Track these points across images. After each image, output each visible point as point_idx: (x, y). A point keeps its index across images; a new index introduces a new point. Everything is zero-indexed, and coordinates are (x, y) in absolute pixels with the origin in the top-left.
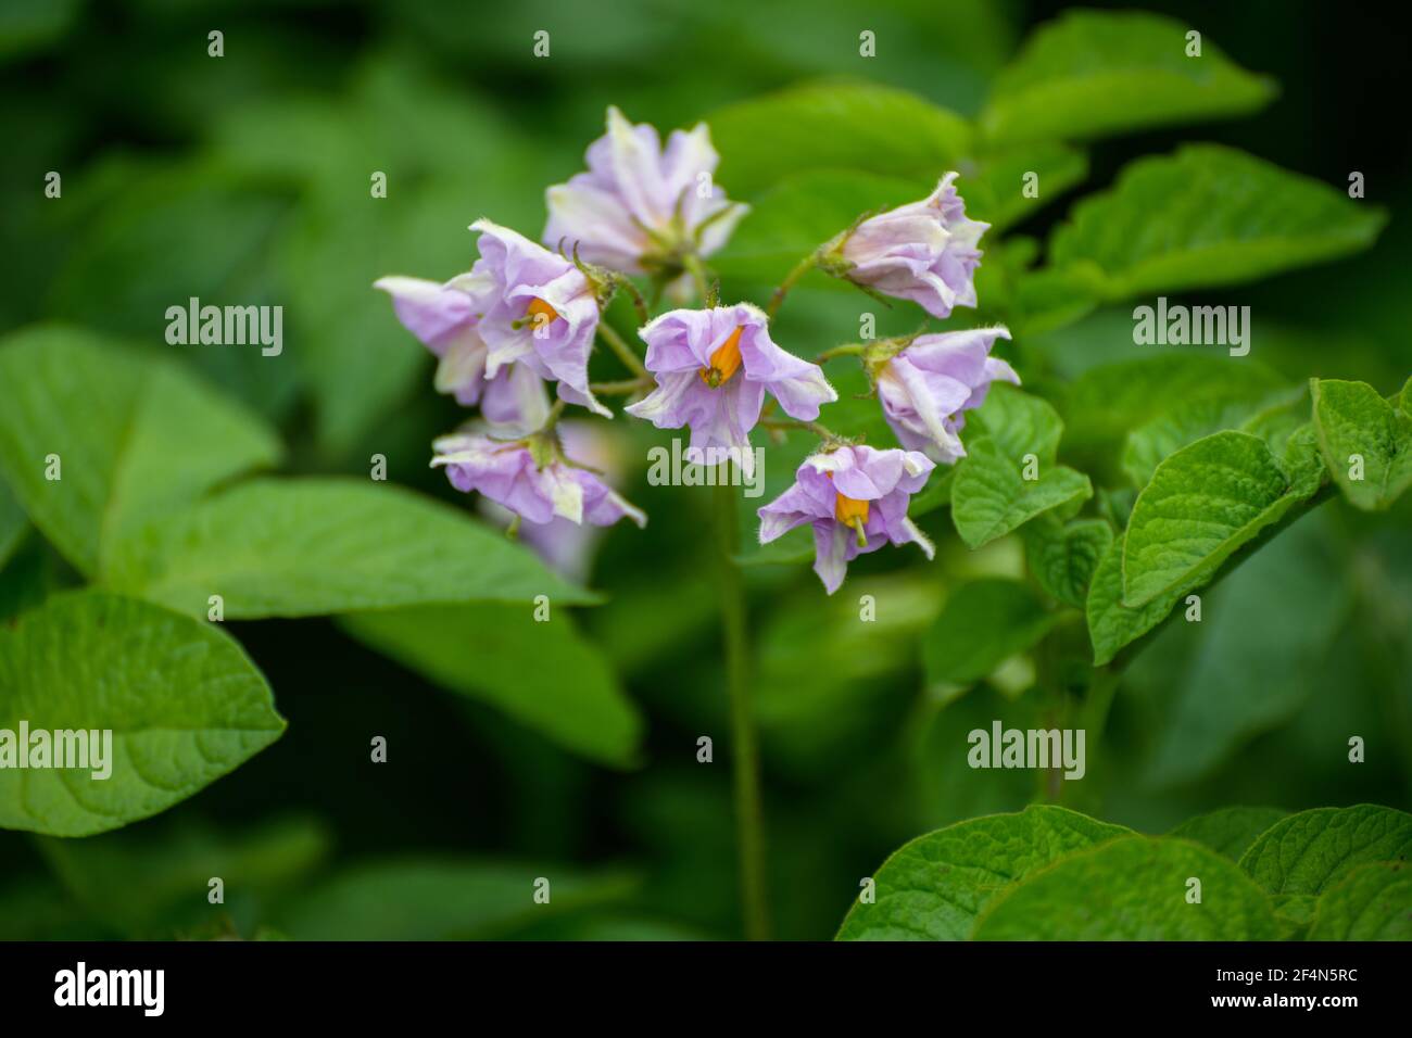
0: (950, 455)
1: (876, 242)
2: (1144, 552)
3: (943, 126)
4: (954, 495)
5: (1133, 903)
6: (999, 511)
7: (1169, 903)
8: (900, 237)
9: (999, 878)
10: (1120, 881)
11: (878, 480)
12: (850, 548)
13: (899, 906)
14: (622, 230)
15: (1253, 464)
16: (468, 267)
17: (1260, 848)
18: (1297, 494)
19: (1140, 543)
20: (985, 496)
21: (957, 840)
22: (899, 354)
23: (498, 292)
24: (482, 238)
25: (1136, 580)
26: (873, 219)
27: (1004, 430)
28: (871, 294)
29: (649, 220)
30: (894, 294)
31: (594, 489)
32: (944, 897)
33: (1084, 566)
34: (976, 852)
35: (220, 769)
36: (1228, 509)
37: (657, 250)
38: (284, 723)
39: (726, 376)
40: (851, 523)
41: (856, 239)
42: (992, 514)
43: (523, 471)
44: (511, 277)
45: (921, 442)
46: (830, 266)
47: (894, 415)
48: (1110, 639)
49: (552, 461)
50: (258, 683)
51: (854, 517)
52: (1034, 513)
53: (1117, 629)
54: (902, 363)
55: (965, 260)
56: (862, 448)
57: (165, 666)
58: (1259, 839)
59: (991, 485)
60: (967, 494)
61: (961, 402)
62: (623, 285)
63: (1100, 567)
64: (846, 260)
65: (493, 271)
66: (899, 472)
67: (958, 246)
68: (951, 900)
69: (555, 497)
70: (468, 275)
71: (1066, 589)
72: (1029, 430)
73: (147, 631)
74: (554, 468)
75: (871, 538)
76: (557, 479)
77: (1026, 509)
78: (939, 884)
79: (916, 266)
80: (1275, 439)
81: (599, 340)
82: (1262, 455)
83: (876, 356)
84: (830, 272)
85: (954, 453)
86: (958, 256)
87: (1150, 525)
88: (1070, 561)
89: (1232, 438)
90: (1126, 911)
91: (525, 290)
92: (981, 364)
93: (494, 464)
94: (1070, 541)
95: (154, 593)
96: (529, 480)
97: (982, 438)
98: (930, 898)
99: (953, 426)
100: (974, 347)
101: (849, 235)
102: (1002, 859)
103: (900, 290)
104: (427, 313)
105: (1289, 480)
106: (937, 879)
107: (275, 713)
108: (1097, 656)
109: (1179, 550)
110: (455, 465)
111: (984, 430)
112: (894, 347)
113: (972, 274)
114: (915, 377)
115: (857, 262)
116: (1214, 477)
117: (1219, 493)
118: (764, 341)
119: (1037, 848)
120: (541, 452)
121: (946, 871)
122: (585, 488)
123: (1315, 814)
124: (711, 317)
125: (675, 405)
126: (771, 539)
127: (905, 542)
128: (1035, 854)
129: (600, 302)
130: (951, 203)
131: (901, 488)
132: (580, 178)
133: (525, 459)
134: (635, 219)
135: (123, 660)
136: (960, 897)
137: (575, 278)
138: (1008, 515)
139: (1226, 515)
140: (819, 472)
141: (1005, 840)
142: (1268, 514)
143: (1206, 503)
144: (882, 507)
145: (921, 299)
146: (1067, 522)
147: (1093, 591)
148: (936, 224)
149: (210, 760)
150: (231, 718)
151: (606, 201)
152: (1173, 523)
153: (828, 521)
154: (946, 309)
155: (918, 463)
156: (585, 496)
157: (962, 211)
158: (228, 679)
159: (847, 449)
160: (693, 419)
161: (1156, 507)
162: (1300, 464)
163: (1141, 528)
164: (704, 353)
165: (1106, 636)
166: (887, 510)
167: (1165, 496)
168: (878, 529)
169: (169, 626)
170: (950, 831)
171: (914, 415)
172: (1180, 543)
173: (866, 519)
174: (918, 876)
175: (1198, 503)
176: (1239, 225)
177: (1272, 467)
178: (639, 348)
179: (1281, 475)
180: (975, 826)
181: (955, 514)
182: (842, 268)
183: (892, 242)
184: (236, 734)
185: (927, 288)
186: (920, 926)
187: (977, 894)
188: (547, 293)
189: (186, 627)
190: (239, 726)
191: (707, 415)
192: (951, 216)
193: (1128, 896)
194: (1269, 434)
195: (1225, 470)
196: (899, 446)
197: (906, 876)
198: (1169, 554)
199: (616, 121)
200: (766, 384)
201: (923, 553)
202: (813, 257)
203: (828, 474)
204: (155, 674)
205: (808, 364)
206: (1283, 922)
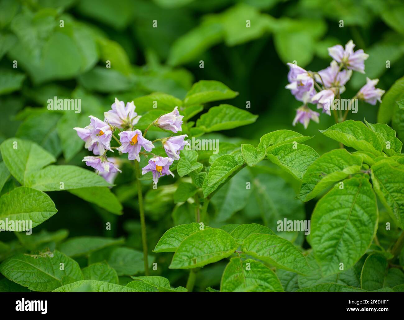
0: (177, 159)
1: (163, 120)
2: (212, 176)
3: (177, 101)
4: (178, 167)
5: (209, 240)
6: (186, 170)
7: (216, 240)
8: (168, 119)
9: (186, 236)
10: (207, 236)
11: (164, 163)
12: (159, 176)
13: (168, 240)
14: (118, 120)
15: (232, 160)
16: (89, 125)
17: (234, 231)
18: (239, 165)
19: (211, 175)
20: (184, 168)
21: (179, 228)
22: (168, 140)
23: (94, 129)
24: (91, 119)
25: (210, 181)
26: (163, 116)
27: (188, 156)
28: (163, 129)
29: (123, 118)
30: (167, 129)
31: (112, 166)
32: (176, 239)
33: (202, 180)
34: (182, 231)
35: (46, 219)
36: (227, 168)
37: (124, 123)
38: (57, 210)
39: (135, 143)
40: (159, 171)
41: (160, 119)
42: (185, 171)
43: (99, 162)
44: (96, 126)
45: (172, 156)
46: (155, 125)
47: (167, 151)
48: (207, 193)
49: (104, 161)
50: (53, 203)
51: (159, 170)
52: (192, 171)
53: (208, 191)
54: (168, 142)
55: (180, 123)
56: (161, 157)
57: (36, 200)
58: (234, 229)
59: (185, 166)
60: (180, 167)
61: (179, 149)
62: (117, 128)
63: (205, 180)
64: (158, 123)
65: (93, 125)
66: (168, 161)
67: (178, 120)
68: (178, 239)
69: (105, 167)
70: (89, 126)
71: (199, 185)
72: (192, 156)
73: (32, 194)
74: (105, 162)
75: (163, 174)
76: (105, 164)
77: (191, 170)
78: (175, 237)
79: (171, 124)
80: (236, 156)
81: (112, 138)
82: (233, 158)
83: (163, 141)
84: (155, 126)
85: (178, 158)
86: (179, 122)
87: (213, 171)
88: (200, 179)
89: (228, 156)
90: (208, 241)
91: (98, 128)
92: (183, 142)
93: (94, 161)
94: (200, 176)
95: (33, 187)
96: (100, 164)
97: (183, 157)
98: (174, 239)
99: (178, 153)
100: (181, 138)
101: (158, 119)
102: (187, 232)
103: (168, 128)
104: (83, 134)
105: (238, 163)
106: (175, 236)
107: (56, 208)
108: (204, 196)
109: (218, 176)
110: (87, 161)
111: (184, 156)
112: (167, 139)
113: (181, 125)
114: (171, 144)
115: (160, 123)
116: (225, 163)
117: (225, 165)
118: (141, 136)
119: (194, 230)
120: (102, 159)
121: (177, 234)
122: (110, 166)
123: (245, 225)
124: (132, 132)
125: (126, 149)
126: (144, 174)
127: (169, 174)
128: (193, 231)
129: (112, 131)
130: (177, 112)
131: (168, 164)
132: (110, 111)
133: (100, 160)
134: (120, 118)
135: (28, 199)
136: (179, 239)
137: (108, 127)
138: (188, 171)
139: (227, 169)
140: (152, 161)
141: (188, 229)
142: (234, 169)
143: (223, 167)
144: (165, 168)
145: (172, 130)
146: (199, 172)
147: (203, 185)
148: (174, 116)
149: (44, 217)
150: (48, 210)
151: (115, 115)
152: (217, 171)
153: (154, 170)
154: (176, 131)
155: (171, 160)
156: (110, 167)
157: (179, 114)
158: (47, 202)
159: (158, 158)
160: (129, 152)
161: (214, 168)
162: (240, 160)
163: (211, 172)
164: (130, 139)
165: (206, 193)
166: (166, 169)
167: (215, 166)
168: (164, 172)
169: (36, 193)
170: (178, 227)
171: (171, 151)
172: (218, 174)
173: (162, 170)
174: (172, 235)
175: (222, 167)
176: (231, 118)
177: (235, 161)
178: (119, 138)
179: (237, 162)
180: (182, 226)
181: (178, 171)
182: (157, 125)
183: (166, 120)
184: (49, 212)
185: (173, 128)
186: (172, 244)
187: (182, 238)
188: (102, 129)
189: (39, 193)
190: (49, 211)
191: (131, 151)
192: (177, 115)
193: (209, 239)
194: (235, 155)
195: (226, 161)
196: (167, 156)
197: (170, 235)
198: (216, 177)
199: (116, 100)
200: (142, 144)
201: (172, 176)
202: (152, 123)
203: (154, 162)
204: (34, 202)
205: (149, 141)
206: (238, 244)
